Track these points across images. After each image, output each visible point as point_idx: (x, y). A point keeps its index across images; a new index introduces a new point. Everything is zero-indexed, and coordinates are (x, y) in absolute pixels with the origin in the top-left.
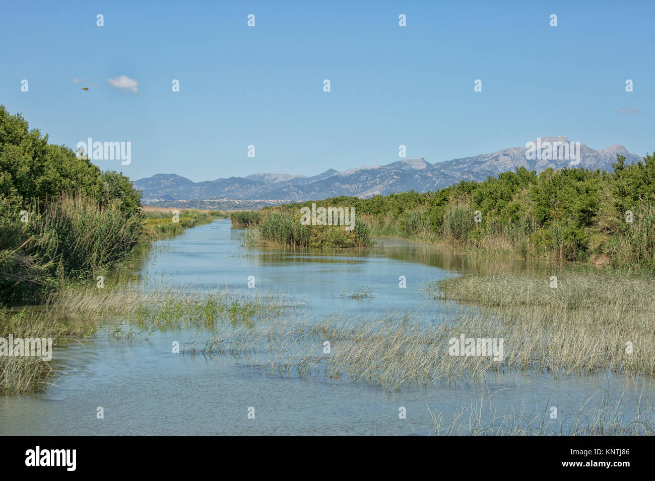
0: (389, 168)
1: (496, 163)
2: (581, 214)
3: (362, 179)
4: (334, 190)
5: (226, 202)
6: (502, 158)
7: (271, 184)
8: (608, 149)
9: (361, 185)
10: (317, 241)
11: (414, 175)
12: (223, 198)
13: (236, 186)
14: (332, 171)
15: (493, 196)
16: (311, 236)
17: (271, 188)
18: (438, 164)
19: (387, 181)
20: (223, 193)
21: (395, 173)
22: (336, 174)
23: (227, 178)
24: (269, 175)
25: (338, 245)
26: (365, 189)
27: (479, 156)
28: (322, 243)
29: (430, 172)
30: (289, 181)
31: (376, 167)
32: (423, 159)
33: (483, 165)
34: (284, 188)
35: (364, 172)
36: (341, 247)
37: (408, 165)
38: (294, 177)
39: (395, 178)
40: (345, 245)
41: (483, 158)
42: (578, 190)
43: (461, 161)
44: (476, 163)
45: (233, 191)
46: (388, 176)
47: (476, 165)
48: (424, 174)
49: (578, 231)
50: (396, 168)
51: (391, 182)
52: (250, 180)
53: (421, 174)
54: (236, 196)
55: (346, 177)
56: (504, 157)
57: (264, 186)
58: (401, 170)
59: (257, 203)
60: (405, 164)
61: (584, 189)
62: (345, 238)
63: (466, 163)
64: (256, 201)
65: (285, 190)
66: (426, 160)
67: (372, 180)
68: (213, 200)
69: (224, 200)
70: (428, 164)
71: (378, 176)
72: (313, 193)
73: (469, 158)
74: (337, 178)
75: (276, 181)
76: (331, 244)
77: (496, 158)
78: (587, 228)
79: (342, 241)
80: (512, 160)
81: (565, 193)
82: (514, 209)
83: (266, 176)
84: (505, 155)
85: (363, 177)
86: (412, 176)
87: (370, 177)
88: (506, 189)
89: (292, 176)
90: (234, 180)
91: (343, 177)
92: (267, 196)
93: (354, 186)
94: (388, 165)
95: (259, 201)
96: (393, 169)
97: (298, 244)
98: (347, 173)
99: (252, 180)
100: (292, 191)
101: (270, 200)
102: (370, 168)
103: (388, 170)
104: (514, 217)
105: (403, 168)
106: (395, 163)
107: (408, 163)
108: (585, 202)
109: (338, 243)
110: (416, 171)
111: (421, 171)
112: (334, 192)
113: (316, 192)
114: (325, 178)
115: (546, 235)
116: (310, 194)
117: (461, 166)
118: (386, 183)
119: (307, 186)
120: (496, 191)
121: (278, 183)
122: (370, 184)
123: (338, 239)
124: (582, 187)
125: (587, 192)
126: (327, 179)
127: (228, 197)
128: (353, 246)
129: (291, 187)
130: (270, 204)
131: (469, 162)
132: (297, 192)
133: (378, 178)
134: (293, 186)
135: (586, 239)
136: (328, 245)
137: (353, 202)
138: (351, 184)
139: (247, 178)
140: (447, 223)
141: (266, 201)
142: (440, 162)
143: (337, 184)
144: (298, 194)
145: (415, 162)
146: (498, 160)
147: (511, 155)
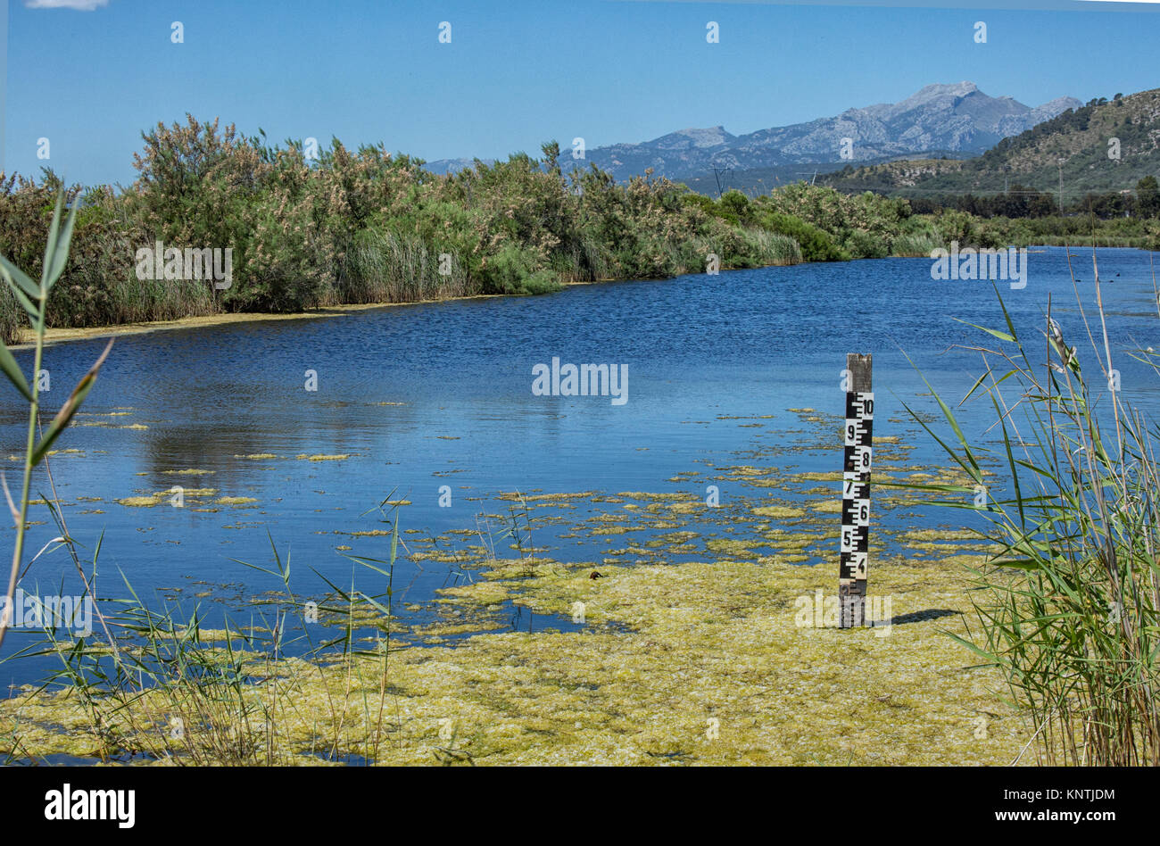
1: (827, 134)
6: (840, 125)
8: (1048, 105)
32: (721, 128)
33: (804, 138)
56: (843, 122)
63: (777, 135)
77: (830, 125)
80: (859, 128)
84: (846, 118)
117: (768, 140)
131: (782, 133)
145: (704, 135)
146: (833, 129)
147: (857, 119)
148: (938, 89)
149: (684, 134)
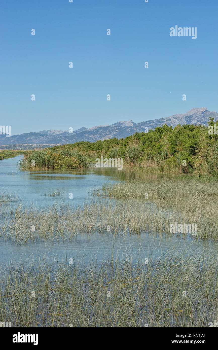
0: (113, 126)
2: (191, 149)
3: (100, 132)
4: (85, 138)
5: (27, 146)
6: (173, 120)
7: (51, 135)
9: (99, 135)
10: (58, 166)
11: (127, 130)
12: (26, 144)
13: (33, 137)
14: (83, 128)
15: (150, 140)
16: (55, 163)
17: (52, 138)
18: (139, 123)
19: (112, 133)
20: (26, 141)
21: (117, 128)
22: (86, 130)
23: (28, 133)
24: (50, 131)
25: (69, 168)
26: (101, 137)
27: (161, 119)
28: (61, 166)
29: (135, 127)
30: (61, 134)
31: (107, 125)
32: (131, 121)
33: (163, 123)
34: (58, 138)
35: (101, 128)
36: (71, 169)
37: (124, 124)
38: (63, 132)
39: (117, 131)
40: (73, 168)
41: (163, 120)
42: (189, 136)
43: (151, 122)
44: (159, 122)
45: (31, 140)
46: (113, 130)
47: (159, 124)
48: (132, 129)
49: (189, 158)
50: (117, 126)
51: (115, 133)
52: (40, 134)
53: (131, 129)
54: (33, 142)
55: (91, 131)
57: (48, 137)
58: (120, 127)
59: (44, 146)
60: (122, 124)
61: (192, 136)
62: (73, 163)
63: (154, 123)
64: (44, 145)
65: (59, 138)
66: (133, 121)
67: (105, 133)
68: (21, 145)
69: (27, 145)
70: (134, 124)
71: (108, 130)
72: (74, 140)
73: (155, 120)
74: (86, 132)
75: (54, 134)
76: (65, 167)
77: (170, 120)
78: (193, 156)
79: (72, 165)
80: (178, 121)
81: (183, 138)
82: (159, 146)
83: (49, 131)
84: (174, 118)
85: (100, 131)
86: (126, 130)
87: (104, 131)
88: (157, 136)
89: (63, 131)
90: (32, 134)
91: (89, 131)
92: (50, 142)
93: (95, 136)
94: (113, 125)
95: (45, 145)
96: (116, 126)
97: (48, 167)
98: (92, 129)
99: (41, 133)
100: (63, 139)
101: (51, 144)
102: (104, 126)
103: (113, 127)
104: (159, 151)
105: (121, 126)
106: (117, 123)
107: (124, 123)
108: (192, 142)
109: (69, 166)
110: (127, 128)
111: (130, 127)
112: (85, 139)
113: (75, 139)
114: (80, 132)
115: (174, 160)
116: (72, 141)
117: (151, 124)
118: (112, 134)
119: (70, 136)
120: (152, 137)
121: (55, 135)
122: (104, 135)
123: (69, 164)
124: (191, 134)
125: (193, 137)
126: (82, 132)
127: (29, 143)
128: (77, 168)
129: (62, 137)
130: (51, 146)
131: (156, 122)
132: (66, 139)
133: (108, 131)
134: (63, 136)
135: (193, 161)
136: (64, 168)
137: (87, 145)
138: (93, 135)
139: (39, 133)
140: (128, 154)
141: (49, 145)
142: (140, 122)
143: (87, 135)
144: (66, 141)
145: (127, 123)
146: (171, 121)
147: (177, 118)
148: (196, 110)
149: (121, 122)
